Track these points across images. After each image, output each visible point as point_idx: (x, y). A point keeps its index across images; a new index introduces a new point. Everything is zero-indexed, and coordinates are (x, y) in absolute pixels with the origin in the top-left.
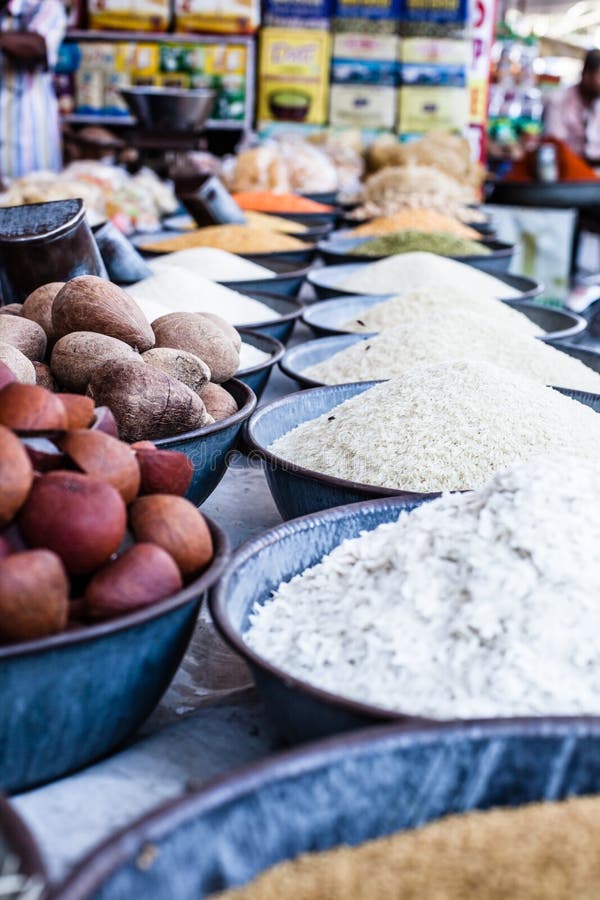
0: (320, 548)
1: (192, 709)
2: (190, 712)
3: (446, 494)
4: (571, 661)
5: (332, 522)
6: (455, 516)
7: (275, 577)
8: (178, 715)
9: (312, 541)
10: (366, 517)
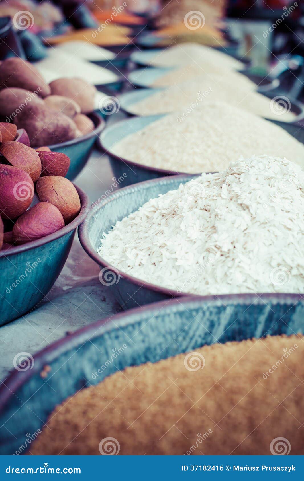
0: (138, 202)
1: (71, 287)
2: (70, 289)
3: (204, 174)
4: (270, 264)
5: (144, 189)
6: (208, 186)
7: (114, 218)
8: (64, 291)
9: (133, 199)
10: (161, 186)
